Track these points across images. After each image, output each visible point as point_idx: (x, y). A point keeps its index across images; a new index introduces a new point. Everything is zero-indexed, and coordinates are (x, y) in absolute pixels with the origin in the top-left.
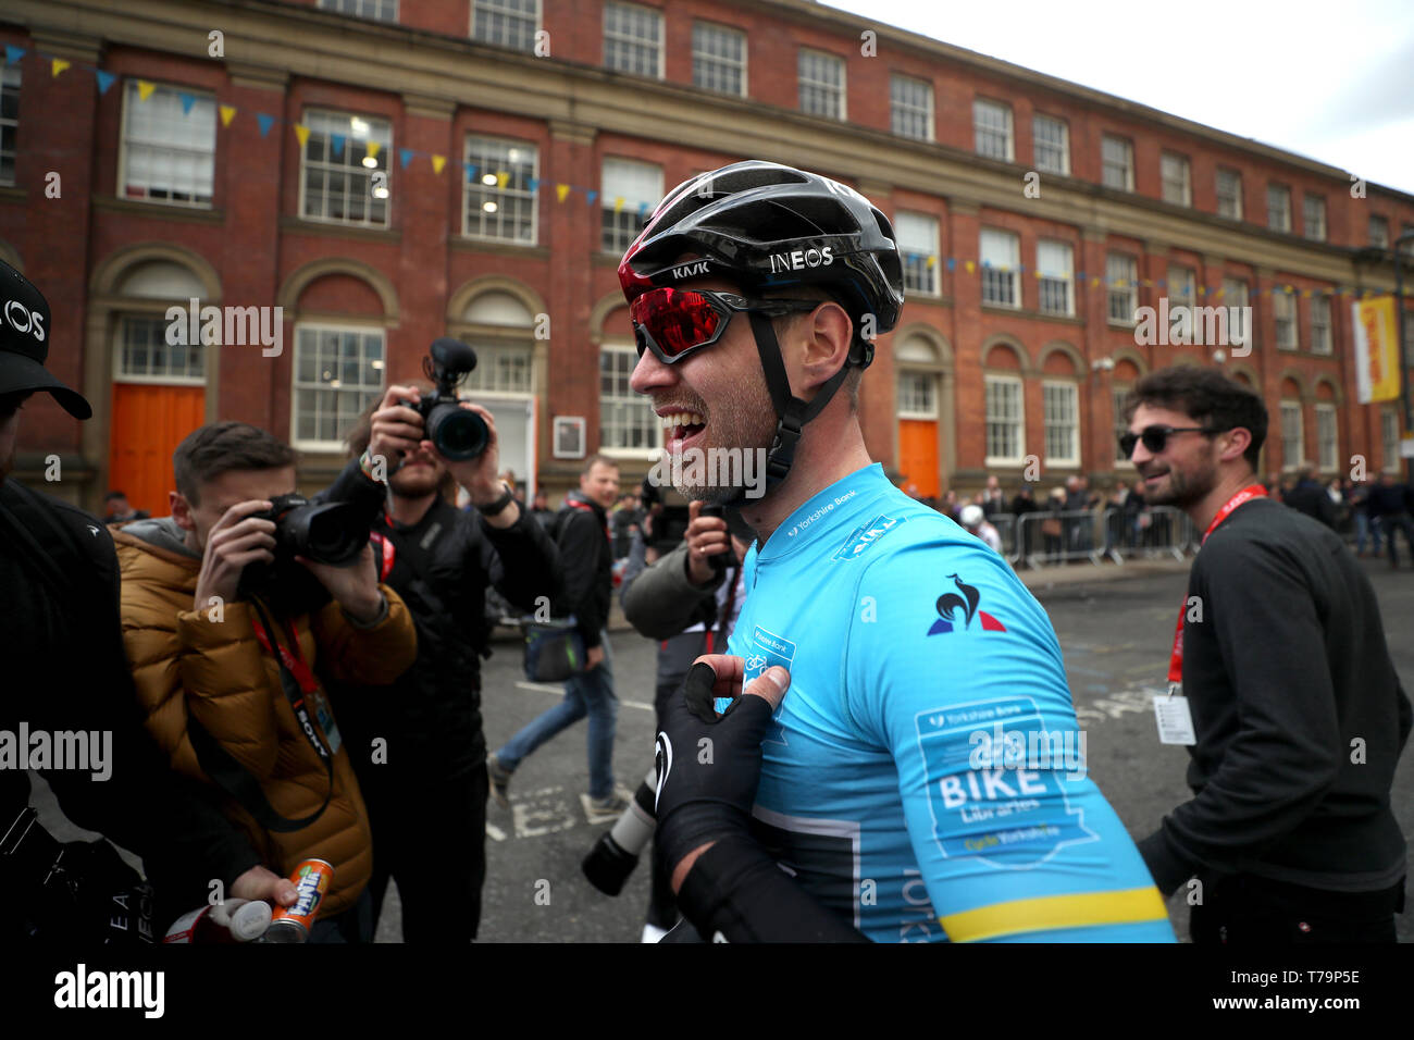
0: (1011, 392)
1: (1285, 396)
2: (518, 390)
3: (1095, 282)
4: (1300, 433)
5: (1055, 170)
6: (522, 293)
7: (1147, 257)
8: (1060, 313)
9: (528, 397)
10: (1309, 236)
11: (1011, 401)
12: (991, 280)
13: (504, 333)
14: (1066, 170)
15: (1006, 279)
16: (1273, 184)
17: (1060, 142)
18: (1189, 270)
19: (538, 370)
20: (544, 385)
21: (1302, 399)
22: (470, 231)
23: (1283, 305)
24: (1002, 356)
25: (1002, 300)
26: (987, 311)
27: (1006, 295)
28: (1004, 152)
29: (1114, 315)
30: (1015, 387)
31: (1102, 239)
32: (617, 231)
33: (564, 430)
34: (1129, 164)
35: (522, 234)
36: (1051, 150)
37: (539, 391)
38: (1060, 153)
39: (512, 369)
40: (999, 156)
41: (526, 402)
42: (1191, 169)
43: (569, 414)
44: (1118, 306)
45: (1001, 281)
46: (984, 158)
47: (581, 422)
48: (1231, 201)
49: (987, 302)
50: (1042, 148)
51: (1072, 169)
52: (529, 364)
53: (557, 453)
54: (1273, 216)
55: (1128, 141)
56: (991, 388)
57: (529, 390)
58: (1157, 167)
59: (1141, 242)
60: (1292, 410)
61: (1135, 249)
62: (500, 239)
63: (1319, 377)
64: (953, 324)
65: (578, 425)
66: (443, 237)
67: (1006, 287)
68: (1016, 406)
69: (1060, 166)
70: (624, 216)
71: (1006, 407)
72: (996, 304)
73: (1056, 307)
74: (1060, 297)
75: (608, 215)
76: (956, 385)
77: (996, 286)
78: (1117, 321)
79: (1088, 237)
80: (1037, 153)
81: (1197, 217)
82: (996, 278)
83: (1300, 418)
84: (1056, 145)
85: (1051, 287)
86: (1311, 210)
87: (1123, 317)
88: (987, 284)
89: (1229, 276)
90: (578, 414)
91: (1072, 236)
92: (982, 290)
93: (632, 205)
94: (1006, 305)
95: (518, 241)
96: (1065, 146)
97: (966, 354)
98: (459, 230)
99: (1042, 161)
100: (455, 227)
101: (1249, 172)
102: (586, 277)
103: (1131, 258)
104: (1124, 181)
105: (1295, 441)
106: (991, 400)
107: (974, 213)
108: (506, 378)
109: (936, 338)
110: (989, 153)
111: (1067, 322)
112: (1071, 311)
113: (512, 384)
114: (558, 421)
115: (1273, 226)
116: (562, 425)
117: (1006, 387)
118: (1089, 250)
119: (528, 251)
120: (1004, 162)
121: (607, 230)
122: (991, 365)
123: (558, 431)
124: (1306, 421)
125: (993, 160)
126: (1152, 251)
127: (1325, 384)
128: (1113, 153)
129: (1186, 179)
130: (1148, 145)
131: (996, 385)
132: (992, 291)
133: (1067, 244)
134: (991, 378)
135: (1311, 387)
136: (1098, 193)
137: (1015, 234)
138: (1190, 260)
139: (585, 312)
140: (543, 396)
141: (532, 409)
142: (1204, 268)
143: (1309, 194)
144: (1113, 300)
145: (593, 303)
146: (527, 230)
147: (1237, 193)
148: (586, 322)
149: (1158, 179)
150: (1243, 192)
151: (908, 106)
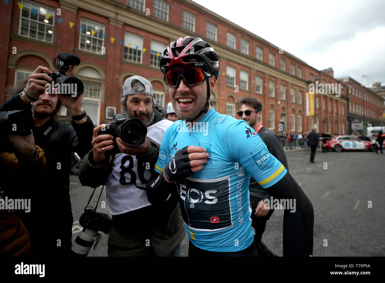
0: (232, 107)
1: (292, 113)
2: (95, 98)
3: (253, 82)
4: (295, 122)
5: (245, 53)
6: (98, 69)
7: (265, 77)
8: (245, 89)
9: (98, 100)
10: (298, 76)
11: (232, 110)
12: (229, 79)
13: (91, 80)
14: (248, 54)
15: (232, 79)
16: (292, 63)
17: (247, 46)
18: (274, 82)
19: (102, 92)
20: (103, 97)
21: (295, 114)
22: (81, 48)
23: (292, 92)
24: (231, 98)
25: (231, 84)
26: (227, 87)
27: (232, 83)
28: (234, 47)
29: (257, 91)
30: (233, 107)
31: (255, 72)
32: (128, 54)
33: (109, 111)
34: (262, 54)
35: (98, 51)
36: (245, 48)
37: (101, 99)
38: (246, 49)
39: (93, 91)
40: (232, 47)
41: (98, 102)
42: (275, 57)
43: (111, 106)
44: (258, 89)
45: (231, 80)
46: (229, 47)
47: (115, 109)
48: (283, 66)
49: (228, 84)
50: (243, 47)
51: (249, 53)
52: (99, 90)
53: (107, 117)
54: (291, 71)
55: (262, 48)
56: (227, 106)
57: (99, 98)
58: (268, 56)
59: (263, 73)
60: (293, 117)
61: (262, 75)
62: (91, 51)
63: (299, 109)
64: (219, 89)
65: (114, 109)
66: (72, 48)
67: (232, 81)
68: (233, 112)
69: (246, 52)
70: (131, 50)
71: (231, 111)
72: (230, 85)
73: (244, 88)
74: (245, 85)
75: (126, 49)
76: (219, 105)
77: (230, 81)
78: (257, 92)
79: (252, 71)
80: (241, 48)
81: (276, 69)
82: (230, 79)
83: (294, 118)
84: (246, 47)
85: (243, 82)
86: (299, 71)
87: (259, 91)
88: (228, 80)
89: (282, 84)
90: (114, 106)
91: (248, 70)
92: (226, 81)
93: (134, 47)
94: (232, 86)
95: (97, 53)
96: (248, 47)
97: (222, 97)
98: (78, 47)
99: (242, 50)
100: (76, 46)
101: (287, 60)
102: (119, 66)
103: (261, 77)
104: (261, 58)
105: (293, 124)
106: (227, 110)
107: (225, 61)
108: (91, 94)
109: (215, 93)
110: (230, 46)
111: (246, 91)
112: (247, 89)
113: (93, 96)
114: (107, 108)
115: (291, 73)
116: (108, 109)
117: (231, 107)
118: (252, 74)
119: (101, 56)
120: (233, 49)
121: (126, 53)
122: (228, 101)
123: (107, 110)
124: (296, 119)
125: (231, 48)
126: (266, 76)
127: (300, 111)
128: (258, 51)
129: (274, 60)
130: (266, 50)
131: (229, 106)
132: (229, 82)
133: (247, 72)
134: (228, 104)
135: (297, 112)
136: (255, 60)
137: (235, 68)
138: (274, 79)
139: (118, 76)
140: (103, 100)
141: (99, 104)
142: (277, 82)
143: (299, 67)
144: (257, 87)
145: (120, 74)
146: (100, 50)
147: (284, 65)
148: (118, 79)
149: (268, 59)
150: (286, 64)
151: (211, 31)
